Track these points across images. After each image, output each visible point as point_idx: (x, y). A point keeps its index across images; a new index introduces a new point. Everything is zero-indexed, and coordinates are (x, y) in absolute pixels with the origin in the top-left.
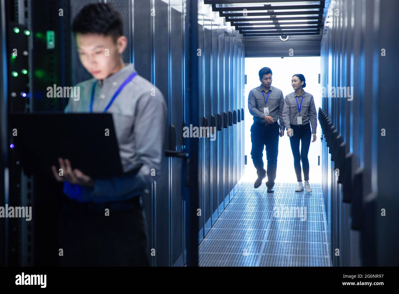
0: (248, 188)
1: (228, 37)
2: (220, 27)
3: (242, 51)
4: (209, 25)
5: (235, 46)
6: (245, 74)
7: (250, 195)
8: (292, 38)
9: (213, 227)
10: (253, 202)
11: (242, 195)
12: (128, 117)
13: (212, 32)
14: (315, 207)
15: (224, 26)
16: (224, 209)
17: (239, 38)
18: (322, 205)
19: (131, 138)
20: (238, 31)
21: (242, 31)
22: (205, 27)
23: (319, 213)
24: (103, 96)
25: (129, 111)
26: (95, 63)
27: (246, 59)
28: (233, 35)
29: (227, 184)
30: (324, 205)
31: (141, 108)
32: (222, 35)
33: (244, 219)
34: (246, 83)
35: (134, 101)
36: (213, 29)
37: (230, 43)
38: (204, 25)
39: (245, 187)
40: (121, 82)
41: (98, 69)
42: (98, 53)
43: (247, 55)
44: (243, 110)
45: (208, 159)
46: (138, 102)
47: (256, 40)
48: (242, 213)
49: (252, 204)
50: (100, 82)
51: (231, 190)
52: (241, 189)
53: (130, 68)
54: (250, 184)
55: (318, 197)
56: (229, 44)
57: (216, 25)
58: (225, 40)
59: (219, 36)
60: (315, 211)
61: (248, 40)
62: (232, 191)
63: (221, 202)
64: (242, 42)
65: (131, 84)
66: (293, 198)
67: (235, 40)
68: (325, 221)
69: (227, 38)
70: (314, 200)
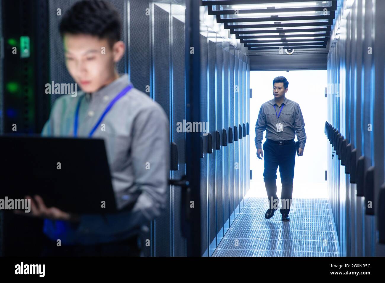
0: (253, 203)
1: (233, 51)
2: (225, 40)
3: (247, 65)
4: (214, 37)
5: (240, 60)
6: (250, 88)
7: (256, 211)
8: (297, 52)
9: (218, 247)
10: (259, 219)
11: (248, 211)
12: (122, 137)
13: (217, 44)
14: (324, 225)
15: (229, 39)
16: (230, 227)
17: (244, 52)
18: (331, 223)
19: (128, 162)
20: (243, 44)
21: (248, 44)
22: (210, 39)
23: (329, 231)
24: (91, 113)
25: (123, 130)
26: (85, 71)
27: (251, 73)
28: (238, 49)
29: (233, 201)
30: (334, 223)
31: (139, 127)
32: (227, 48)
33: (251, 239)
34: (251, 97)
35: (131, 119)
36: (217, 41)
37: (235, 56)
38: (208, 37)
39: (250, 203)
40: (113, 96)
41: (88, 78)
42: (90, 59)
43: (252, 69)
44: (248, 124)
45: (213, 176)
46: (135, 120)
47: (260, 53)
48: (248, 231)
49: (258, 221)
50: (88, 96)
51: (236, 206)
52: (246, 204)
53: (125, 79)
54: (256, 200)
55: (326, 214)
56: (233, 57)
57: (221, 38)
58: (230, 53)
59: (224, 49)
60: (324, 229)
61: (253, 54)
62: (238, 207)
63: (227, 220)
64: (247, 56)
65: (125, 98)
66: (300, 215)
67: (239, 54)
68: (336, 241)
69: (231, 52)
70: (323, 218)
